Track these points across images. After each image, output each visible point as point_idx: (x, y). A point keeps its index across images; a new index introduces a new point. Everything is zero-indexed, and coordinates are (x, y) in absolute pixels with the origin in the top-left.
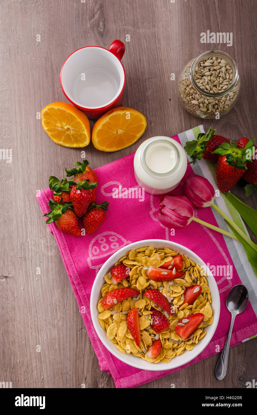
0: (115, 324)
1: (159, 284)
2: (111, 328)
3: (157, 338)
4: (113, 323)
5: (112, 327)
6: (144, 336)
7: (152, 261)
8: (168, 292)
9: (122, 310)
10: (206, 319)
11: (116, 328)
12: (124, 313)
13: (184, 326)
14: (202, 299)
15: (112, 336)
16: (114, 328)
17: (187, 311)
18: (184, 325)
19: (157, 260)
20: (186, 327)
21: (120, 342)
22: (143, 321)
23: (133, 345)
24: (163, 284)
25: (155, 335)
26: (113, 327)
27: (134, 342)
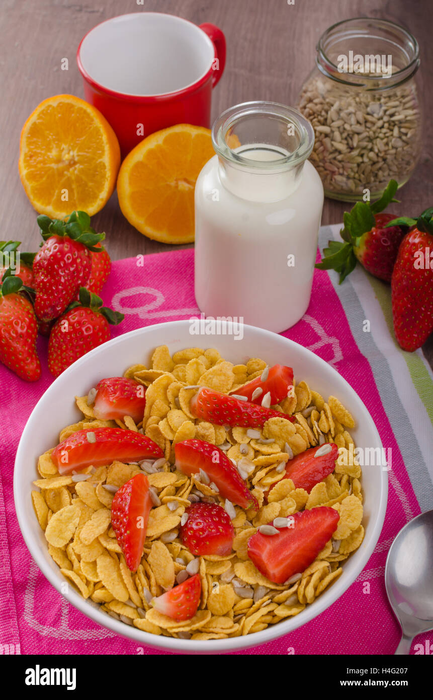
0: (78, 509)
1: (223, 433)
2: (63, 516)
3: (192, 568)
4: (71, 504)
5: (64, 514)
6: (156, 556)
7: (210, 376)
8: (243, 453)
9: (106, 481)
10: (341, 533)
11: (77, 520)
12: (107, 486)
13: (277, 536)
14: (337, 489)
15: (61, 541)
16: (70, 519)
17: (290, 503)
18: (277, 531)
19: (225, 375)
20: (281, 539)
21: (79, 558)
22: (157, 518)
23: (115, 575)
24: (230, 434)
25: (186, 563)
26: (70, 515)
27: (122, 566)
